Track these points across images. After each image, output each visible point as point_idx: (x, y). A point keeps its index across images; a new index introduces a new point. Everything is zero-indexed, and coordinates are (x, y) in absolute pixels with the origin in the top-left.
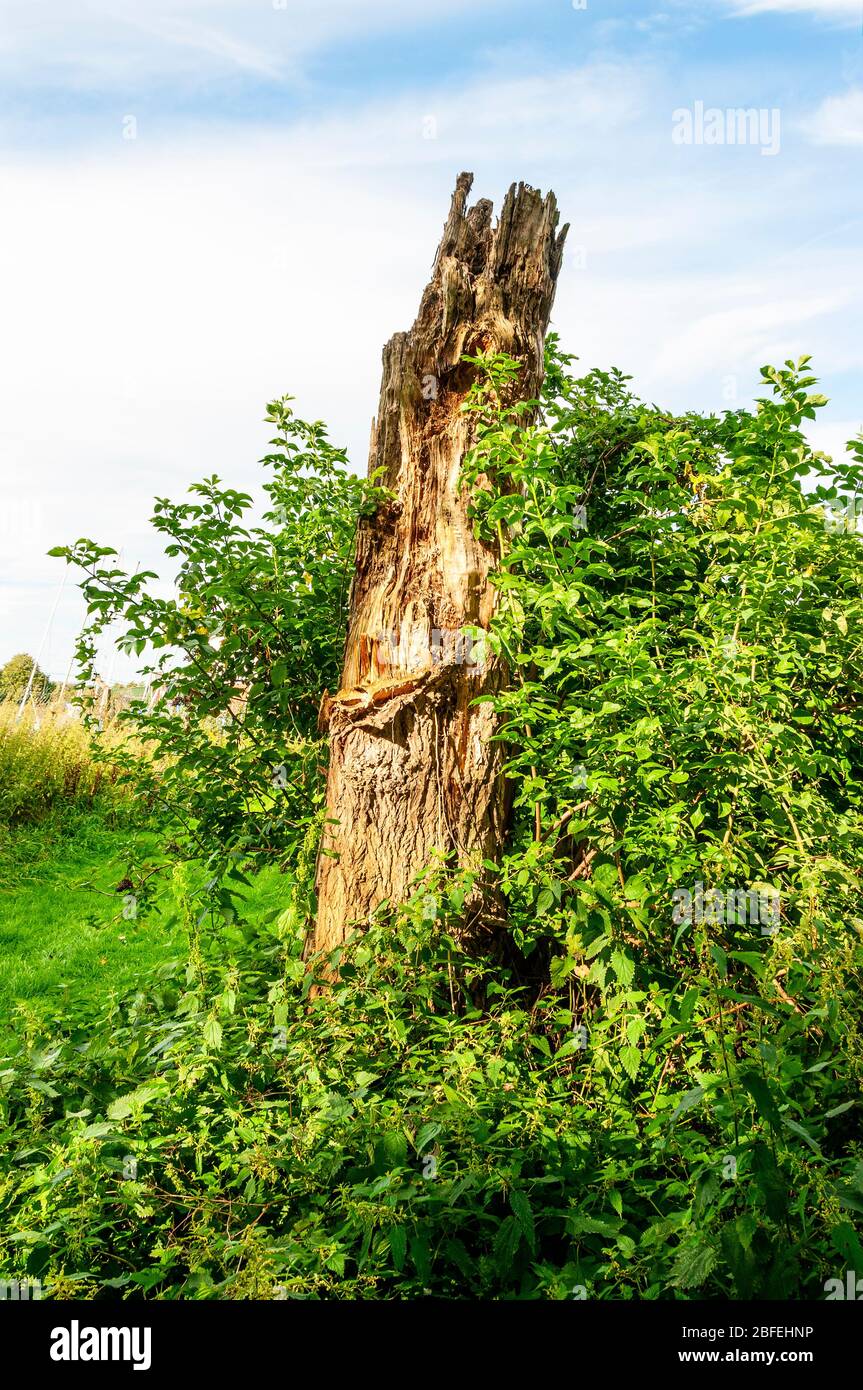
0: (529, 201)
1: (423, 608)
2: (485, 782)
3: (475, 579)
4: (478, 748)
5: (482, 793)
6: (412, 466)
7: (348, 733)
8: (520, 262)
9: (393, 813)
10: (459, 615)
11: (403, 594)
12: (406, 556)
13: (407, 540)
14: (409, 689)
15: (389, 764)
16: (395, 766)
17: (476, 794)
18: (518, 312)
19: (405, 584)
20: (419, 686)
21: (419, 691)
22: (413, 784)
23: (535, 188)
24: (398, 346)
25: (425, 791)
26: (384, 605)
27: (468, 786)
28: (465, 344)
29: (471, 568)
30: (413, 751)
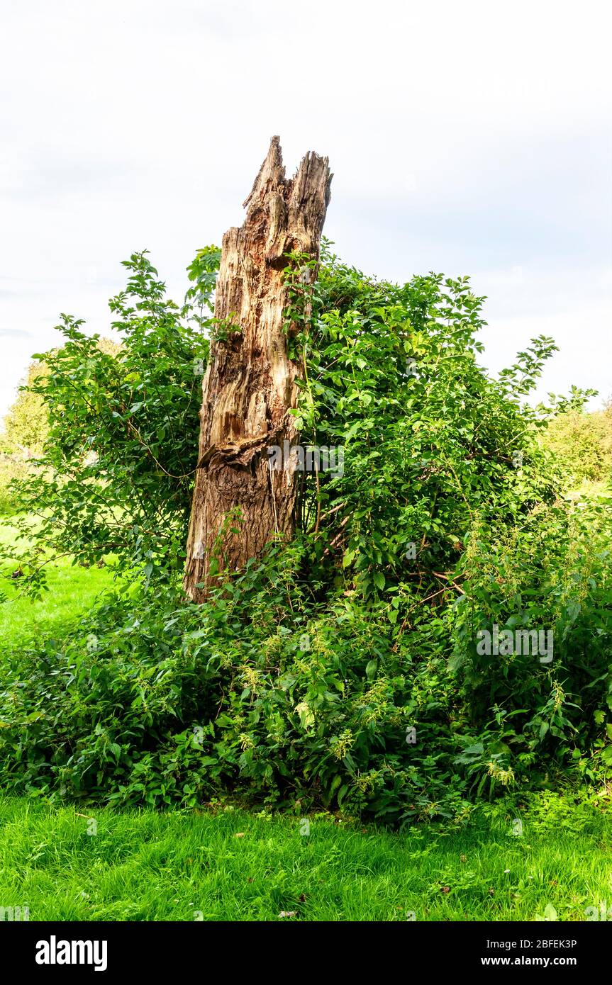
0: (317, 163)
1: (261, 397)
2: (292, 496)
3: (289, 381)
4: (288, 478)
5: (290, 502)
6: (251, 313)
7: (221, 469)
8: (311, 199)
9: (248, 513)
10: (281, 402)
11: (248, 388)
12: (249, 367)
13: (249, 357)
14: (258, 443)
15: (247, 486)
16: (250, 487)
17: (287, 503)
18: (311, 227)
19: (249, 382)
20: (263, 442)
21: (264, 445)
22: (258, 497)
23: (320, 156)
24: (235, 236)
25: (264, 501)
26: (236, 394)
27: (284, 498)
28: (285, 245)
29: (287, 375)
30: (259, 478)
